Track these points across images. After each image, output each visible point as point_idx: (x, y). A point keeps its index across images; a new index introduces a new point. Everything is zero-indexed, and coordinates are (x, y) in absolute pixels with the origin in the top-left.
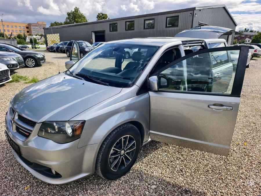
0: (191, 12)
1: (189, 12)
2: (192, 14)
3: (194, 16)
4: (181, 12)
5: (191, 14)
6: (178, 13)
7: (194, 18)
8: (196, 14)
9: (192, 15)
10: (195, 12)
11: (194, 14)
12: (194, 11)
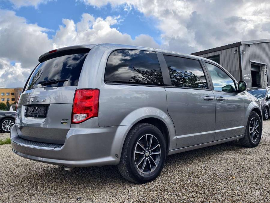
0: (235, 49)
1: (233, 50)
2: (238, 51)
3: (241, 53)
4: (221, 50)
5: (236, 51)
6: (218, 52)
7: (241, 56)
8: (243, 51)
9: (238, 53)
10: (241, 48)
11: (241, 51)
12: (239, 46)
